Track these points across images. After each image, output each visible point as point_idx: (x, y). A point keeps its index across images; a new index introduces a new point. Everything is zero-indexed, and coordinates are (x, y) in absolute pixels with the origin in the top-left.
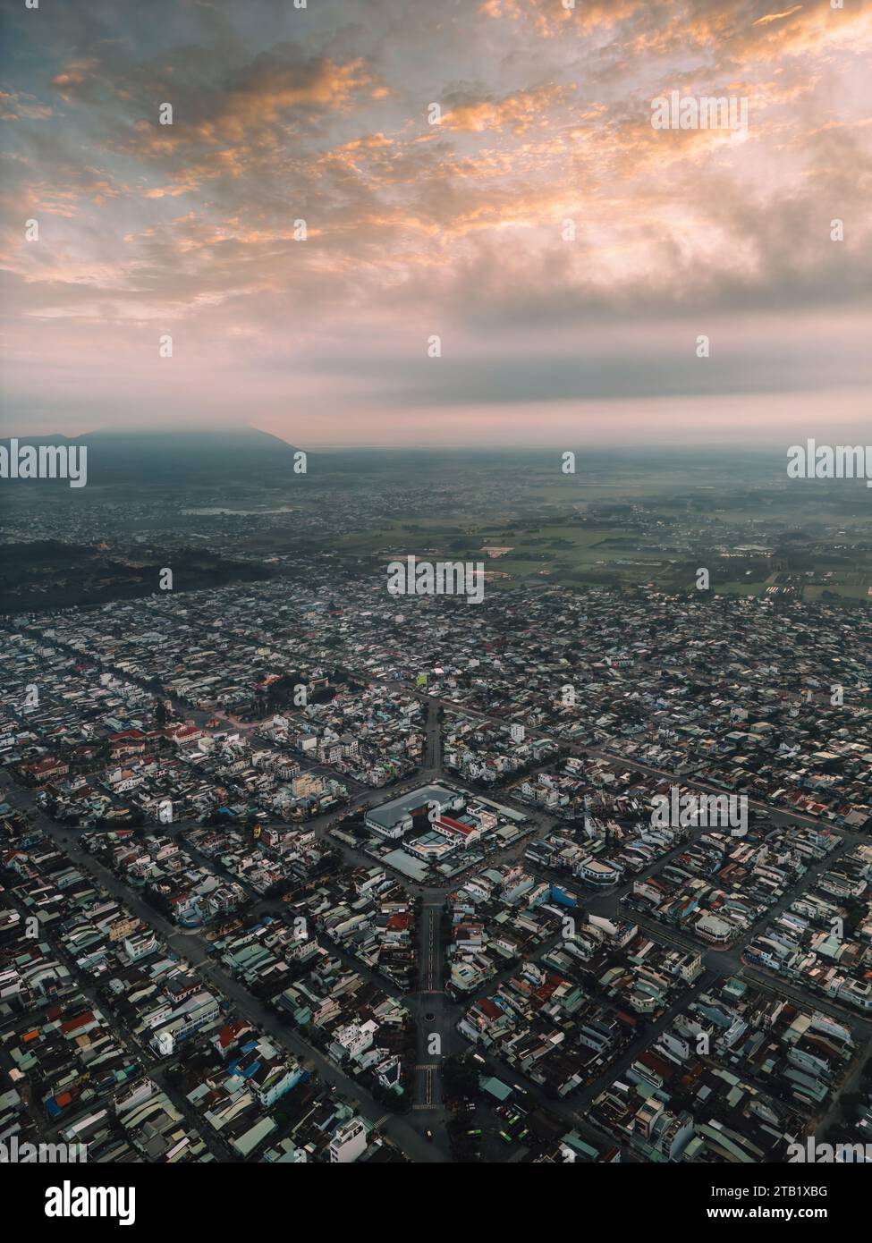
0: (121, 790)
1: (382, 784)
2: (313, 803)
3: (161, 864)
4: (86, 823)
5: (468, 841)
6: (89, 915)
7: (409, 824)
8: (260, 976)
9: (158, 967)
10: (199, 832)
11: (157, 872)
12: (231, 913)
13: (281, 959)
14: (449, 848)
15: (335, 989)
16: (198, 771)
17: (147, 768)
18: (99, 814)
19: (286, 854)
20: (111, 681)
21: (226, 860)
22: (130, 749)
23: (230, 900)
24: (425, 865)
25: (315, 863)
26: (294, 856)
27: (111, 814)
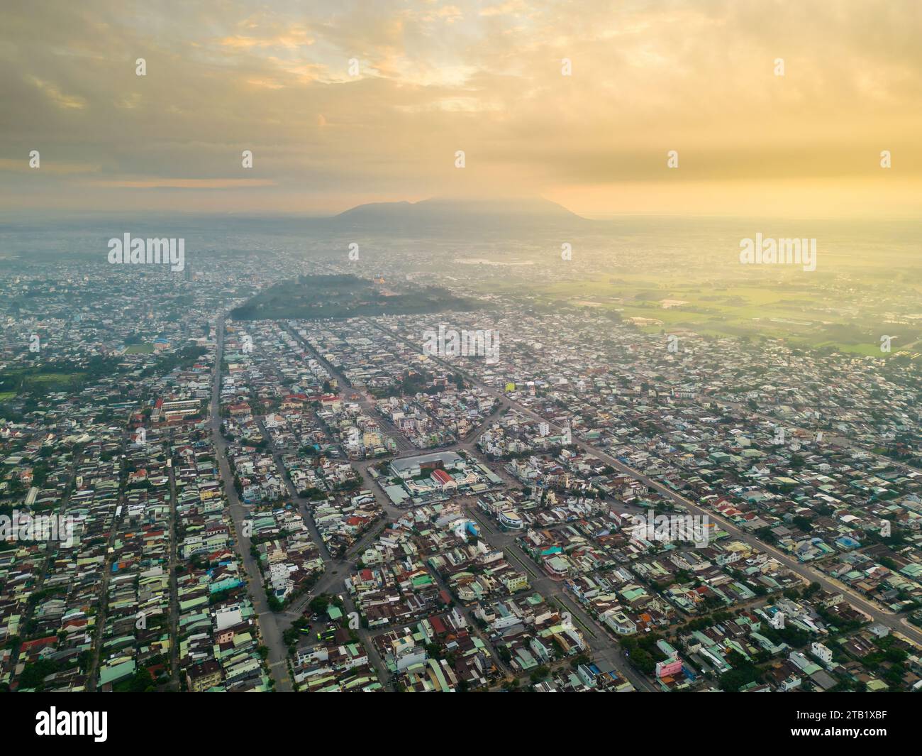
0: (269, 426)
1: (425, 447)
2: (369, 449)
3: (257, 469)
4: (237, 441)
5: (445, 487)
6: (200, 486)
7: (417, 472)
8: (261, 533)
9: (212, 517)
10: (289, 456)
11: (250, 471)
12: (273, 500)
13: (277, 527)
14: (430, 489)
15: (292, 547)
16: (321, 422)
17: (293, 416)
18: (246, 436)
19: (328, 476)
20: (313, 364)
21: (292, 473)
22: (293, 405)
23: (275, 493)
24: (407, 496)
25: (340, 483)
26: (331, 477)
27: (252, 438)
